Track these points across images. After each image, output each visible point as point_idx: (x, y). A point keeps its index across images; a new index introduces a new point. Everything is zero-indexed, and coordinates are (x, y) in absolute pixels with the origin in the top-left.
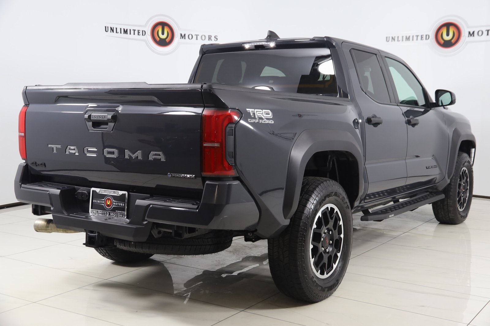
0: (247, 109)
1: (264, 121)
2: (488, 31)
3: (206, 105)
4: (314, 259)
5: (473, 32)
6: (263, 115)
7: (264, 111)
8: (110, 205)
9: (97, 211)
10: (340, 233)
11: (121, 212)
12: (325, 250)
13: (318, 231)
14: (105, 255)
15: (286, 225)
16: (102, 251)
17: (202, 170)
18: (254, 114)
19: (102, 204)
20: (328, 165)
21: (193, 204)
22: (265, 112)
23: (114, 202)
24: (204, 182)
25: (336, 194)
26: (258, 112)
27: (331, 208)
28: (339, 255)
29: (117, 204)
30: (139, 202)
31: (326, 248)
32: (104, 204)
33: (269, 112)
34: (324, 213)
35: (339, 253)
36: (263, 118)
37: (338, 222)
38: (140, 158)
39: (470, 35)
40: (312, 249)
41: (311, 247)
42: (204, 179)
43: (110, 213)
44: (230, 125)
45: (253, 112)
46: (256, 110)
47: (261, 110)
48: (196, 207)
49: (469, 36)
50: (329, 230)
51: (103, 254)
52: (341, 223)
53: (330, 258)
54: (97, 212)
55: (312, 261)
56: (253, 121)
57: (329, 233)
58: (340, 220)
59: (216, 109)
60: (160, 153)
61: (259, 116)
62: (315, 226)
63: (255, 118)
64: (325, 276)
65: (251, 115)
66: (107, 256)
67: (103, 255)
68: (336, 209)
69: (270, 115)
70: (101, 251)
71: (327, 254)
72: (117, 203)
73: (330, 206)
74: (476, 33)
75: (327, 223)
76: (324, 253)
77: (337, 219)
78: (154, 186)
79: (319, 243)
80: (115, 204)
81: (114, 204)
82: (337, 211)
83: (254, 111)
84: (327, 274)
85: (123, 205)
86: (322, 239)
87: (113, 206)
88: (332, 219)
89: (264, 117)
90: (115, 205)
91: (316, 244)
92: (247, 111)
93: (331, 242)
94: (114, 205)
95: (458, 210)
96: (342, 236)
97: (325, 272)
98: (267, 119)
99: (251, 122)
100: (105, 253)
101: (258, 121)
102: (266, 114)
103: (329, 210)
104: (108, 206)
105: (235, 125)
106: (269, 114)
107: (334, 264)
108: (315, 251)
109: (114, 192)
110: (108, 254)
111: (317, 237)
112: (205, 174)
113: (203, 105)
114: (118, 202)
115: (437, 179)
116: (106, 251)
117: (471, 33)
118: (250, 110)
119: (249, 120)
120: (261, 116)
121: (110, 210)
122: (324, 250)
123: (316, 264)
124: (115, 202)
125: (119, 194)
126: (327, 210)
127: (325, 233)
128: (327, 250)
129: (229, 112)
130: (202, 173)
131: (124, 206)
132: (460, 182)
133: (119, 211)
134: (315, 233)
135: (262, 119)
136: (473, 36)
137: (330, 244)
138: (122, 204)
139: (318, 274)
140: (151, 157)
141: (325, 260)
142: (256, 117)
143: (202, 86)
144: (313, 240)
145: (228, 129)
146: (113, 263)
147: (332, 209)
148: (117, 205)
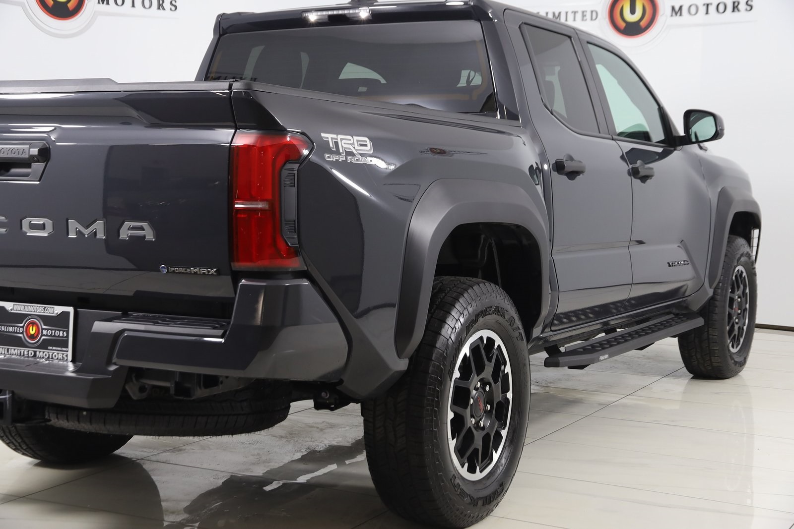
0: (323, 135)
1: (356, 159)
2: (708, 5)
3: (238, 124)
4: (455, 440)
5: (681, 8)
6: (354, 148)
7: (356, 138)
8: (35, 335)
9: (8, 349)
10: (505, 390)
11: (59, 349)
12: (477, 423)
13: (463, 384)
14: (19, 447)
15: (401, 372)
16: (13, 440)
17: (232, 259)
18: (336, 144)
19: (19, 333)
20: (479, 256)
21: (215, 328)
22: (358, 141)
23: (45, 329)
24: (235, 282)
25: (499, 311)
26: (343, 141)
27: (488, 338)
28: (504, 433)
29: (52, 333)
30: (100, 326)
31: (478, 419)
32: (22, 333)
33: (366, 141)
34: (475, 349)
35: (504, 429)
36: (355, 152)
37: (503, 367)
38: (101, 235)
39: (674, 14)
40: (452, 420)
41: (451, 415)
42: (236, 276)
43: (35, 352)
44: (288, 166)
45: (334, 140)
46: (340, 137)
47: (350, 137)
48: (220, 332)
49: (672, 16)
50: (484, 383)
51: (15, 446)
52: (508, 369)
53: (486, 438)
54: (8, 351)
55: (452, 443)
56: (334, 158)
57: (484, 389)
58: (505, 364)
59: (260, 132)
60: (144, 224)
61: (347, 148)
62: (457, 374)
63: (337, 152)
64: (478, 476)
65: (331, 145)
66: (25, 450)
67: (14, 448)
68: (498, 342)
69: (368, 148)
70: (11, 438)
71: (481, 431)
72: (52, 330)
73: (486, 334)
74: (685, 10)
75: (480, 369)
76: (475, 428)
77: (500, 362)
78: (131, 294)
79: (466, 408)
80: (47, 332)
81: (45, 332)
82: (499, 346)
83: (337, 139)
84: (481, 472)
85: (63, 334)
86: (472, 401)
87: (43, 337)
88: (490, 360)
89: (356, 150)
90: (47, 335)
91: (460, 410)
92: (322, 138)
93: (489, 407)
94: (44, 335)
95: (729, 350)
96: (510, 395)
97: (478, 468)
98: (362, 155)
99: (331, 160)
100: (19, 443)
101: (344, 159)
102: (361, 145)
103: (485, 342)
104: (32, 337)
105: (298, 165)
106: (366, 145)
107: (494, 452)
108: (458, 423)
109: (44, 309)
110: (27, 445)
111: (461, 397)
112: (238, 266)
113: (233, 125)
114: (53, 328)
115: (688, 289)
116: (22, 438)
117: (677, 8)
118: (328, 137)
119: (327, 155)
120: (350, 149)
121: (36, 345)
122: (475, 424)
123: (461, 451)
124: (48, 330)
125: (56, 312)
126: (480, 343)
127: (476, 389)
128: (482, 424)
129: (288, 139)
130: (232, 264)
131: (65, 337)
132: (732, 295)
133: (54, 348)
134: (457, 389)
135: (351, 154)
136: (681, 15)
137: (486, 411)
138: (61, 332)
139: (464, 472)
140: (125, 233)
141: (478, 443)
142: (341, 151)
143: (230, 86)
144: (454, 402)
145: (285, 173)
146: (37, 465)
147: (491, 341)
148: (51, 335)
